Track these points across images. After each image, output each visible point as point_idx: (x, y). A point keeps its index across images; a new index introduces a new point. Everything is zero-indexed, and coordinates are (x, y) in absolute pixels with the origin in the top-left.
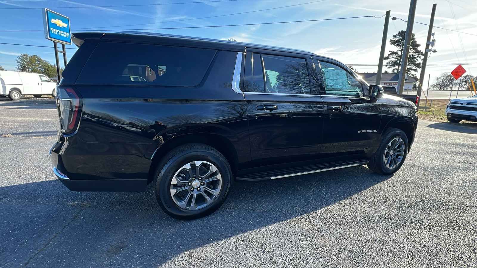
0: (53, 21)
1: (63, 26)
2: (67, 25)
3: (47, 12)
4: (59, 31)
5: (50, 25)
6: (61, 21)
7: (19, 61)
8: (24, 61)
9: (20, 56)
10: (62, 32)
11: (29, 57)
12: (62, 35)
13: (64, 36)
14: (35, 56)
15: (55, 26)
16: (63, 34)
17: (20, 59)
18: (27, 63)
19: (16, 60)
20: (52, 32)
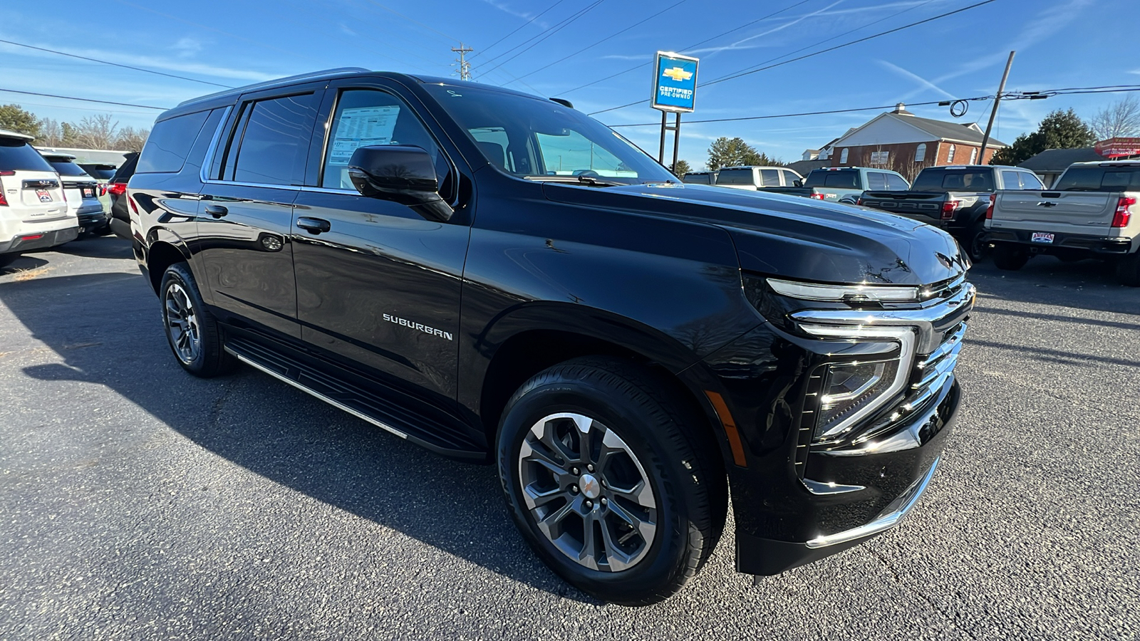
0: (668, 72)
1: (683, 80)
2: (691, 75)
3: (660, 58)
4: (675, 89)
5: (660, 80)
6: (682, 69)
7: (712, 151)
8: (719, 151)
9: (715, 143)
10: (680, 90)
11: (728, 142)
12: (678, 96)
13: (682, 96)
14: (737, 139)
15: (670, 82)
16: (681, 93)
17: (714, 147)
18: (723, 154)
19: (709, 150)
20: (662, 94)
